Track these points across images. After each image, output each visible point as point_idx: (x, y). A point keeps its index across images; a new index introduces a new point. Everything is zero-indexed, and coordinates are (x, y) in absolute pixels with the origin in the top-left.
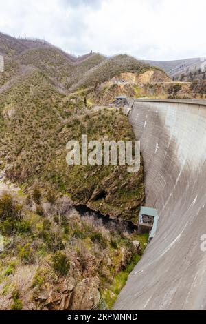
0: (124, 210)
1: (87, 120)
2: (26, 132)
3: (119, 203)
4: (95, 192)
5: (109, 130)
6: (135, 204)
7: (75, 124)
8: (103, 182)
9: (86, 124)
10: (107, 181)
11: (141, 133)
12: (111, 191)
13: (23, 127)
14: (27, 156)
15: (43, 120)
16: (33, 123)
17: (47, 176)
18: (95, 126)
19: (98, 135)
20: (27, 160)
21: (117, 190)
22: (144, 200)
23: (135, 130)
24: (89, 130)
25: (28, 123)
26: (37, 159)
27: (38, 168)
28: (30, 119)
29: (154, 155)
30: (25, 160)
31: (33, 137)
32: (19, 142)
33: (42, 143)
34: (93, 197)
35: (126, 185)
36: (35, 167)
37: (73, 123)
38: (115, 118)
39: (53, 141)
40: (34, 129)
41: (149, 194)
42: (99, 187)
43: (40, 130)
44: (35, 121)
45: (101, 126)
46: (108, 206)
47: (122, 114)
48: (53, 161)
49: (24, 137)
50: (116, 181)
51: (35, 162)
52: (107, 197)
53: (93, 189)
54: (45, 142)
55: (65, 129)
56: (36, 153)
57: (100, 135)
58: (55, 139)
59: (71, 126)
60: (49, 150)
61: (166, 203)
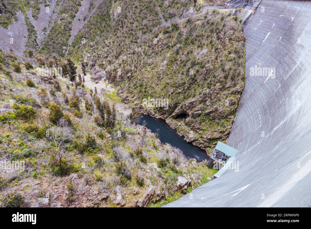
0: (202, 137)
1: (188, 26)
2: (126, 35)
3: (198, 129)
4: (177, 111)
5: (211, 42)
6: (216, 135)
7: (173, 30)
8: (187, 102)
9: (185, 31)
10: (192, 103)
11: (255, 51)
12: (193, 114)
13: (124, 29)
14: (123, 61)
15: (145, 22)
16: (134, 25)
17: (136, 84)
18: (194, 34)
19: (196, 47)
20: (122, 65)
21: (199, 115)
22: (229, 134)
23: (248, 45)
24: (187, 39)
25: (129, 25)
26: (130, 65)
27: (129, 75)
28: (131, 21)
29: (262, 85)
30: (120, 65)
31: (132, 42)
32: (119, 45)
33: (137, 50)
34: (174, 114)
35: (211, 112)
36: (127, 73)
37: (170, 29)
38: (224, 26)
39: (147, 48)
40: (134, 33)
41: (237, 130)
42: (182, 107)
43: (140, 34)
44: (136, 24)
45: (202, 36)
46: (187, 128)
47: (236, 20)
48: (143, 70)
49: (124, 41)
50: (201, 105)
51: (128, 67)
52: (187, 119)
53: (176, 106)
54: (140, 49)
55: (161, 36)
56: (130, 59)
57: (198, 47)
58: (149, 47)
59: (167, 32)
60: (142, 57)
61: (249, 150)
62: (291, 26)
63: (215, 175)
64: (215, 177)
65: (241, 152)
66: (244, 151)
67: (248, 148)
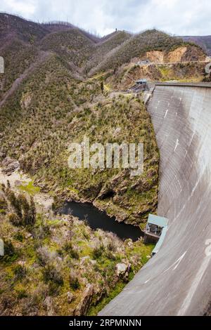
0: (132, 214)
1: (99, 109)
2: (39, 122)
3: (128, 205)
4: (102, 191)
5: (122, 121)
6: (146, 208)
7: (86, 113)
8: (111, 180)
9: (97, 114)
10: (116, 180)
11: (161, 125)
12: (119, 191)
13: (37, 117)
14: (38, 147)
15: (57, 108)
16: (47, 112)
17: (54, 170)
18: (107, 116)
19: (110, 126)
20: (37, 152)
21: (126, 191)
22: (156, 204)
23: (154, 121)
24: (100, 120)
25: (42, 112)
26: (46, 151)
27: (46, 161)
28: (44, 108)
29: (173, 153)
30: (35, 152)
31: (45, 128)
32: (33, 132)
33: (52, 135)
34: (100, 195)
35: (136, 186)
36: (44, 159)
37: (83, 113)
38: (131, 107)
39: (62, 132)
40: (47, 119)
41: (163, 199)
42: (107, 186)
43: (53, 120)
44: (48, 111)
45: (114, 116)
46: (116, 208)
47: (139, 101)
48: (61, 154)
49: (37, 128)
50: (126, 181)
51: (45, 153)
52: (115, 198)
53: (101, 186)
54: (55, 133)
55: (75, 119)
56: (46, 145)
57: (112, 126)
58: (65, 130)
59: (81, 116)
60: (59, 142)
61: (178, 216)
62: (181, 105)
63: (154, 251)
64: (154, 254)
65: (172, 220)
66: (173, 218)
67: (176, 215)
